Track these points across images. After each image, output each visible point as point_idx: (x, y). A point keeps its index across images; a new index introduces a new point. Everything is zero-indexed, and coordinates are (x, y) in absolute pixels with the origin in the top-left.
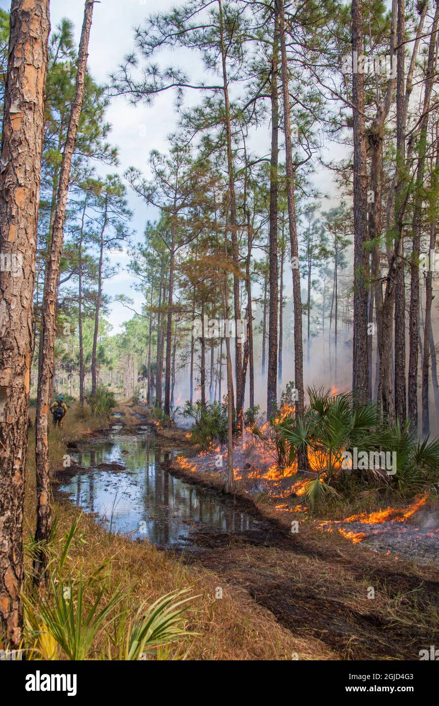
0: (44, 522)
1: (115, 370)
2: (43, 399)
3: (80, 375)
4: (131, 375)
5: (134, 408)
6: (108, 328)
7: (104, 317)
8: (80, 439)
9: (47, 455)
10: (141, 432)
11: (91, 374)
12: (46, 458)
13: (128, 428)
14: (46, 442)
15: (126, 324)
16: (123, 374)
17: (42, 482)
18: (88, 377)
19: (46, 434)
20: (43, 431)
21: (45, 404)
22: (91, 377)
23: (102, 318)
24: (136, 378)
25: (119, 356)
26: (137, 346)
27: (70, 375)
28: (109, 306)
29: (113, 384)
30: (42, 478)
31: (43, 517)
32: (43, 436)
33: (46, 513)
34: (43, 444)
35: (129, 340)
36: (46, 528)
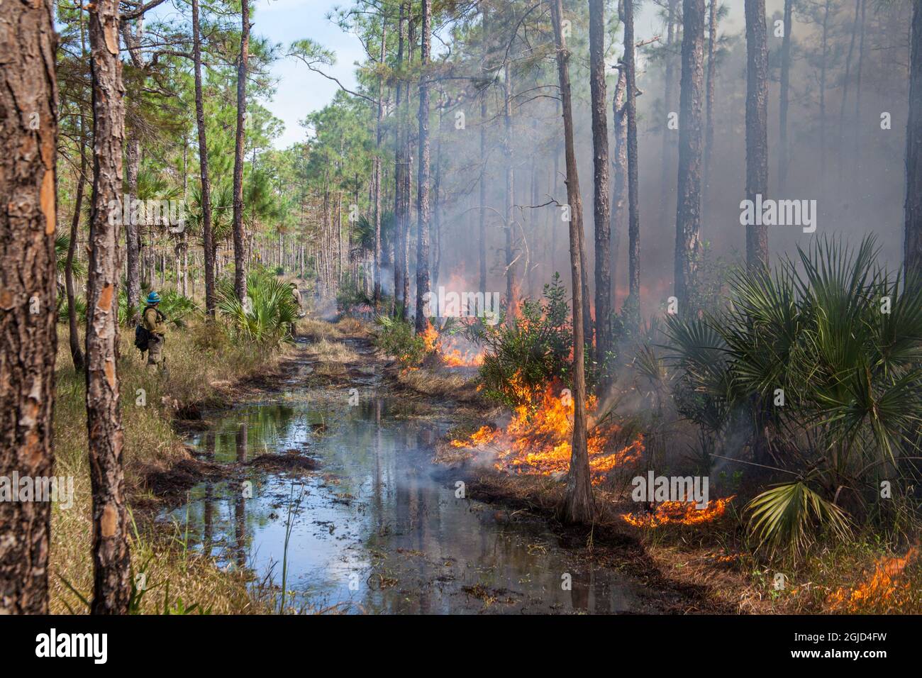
0: (113, 580)
1: (294, 234)
2: (99, 271)
3: (205, 245)
4: (332, 246)
5: (341, 323)
6: (270, 128)
7: (261, 101)
8: (209, 400)
9: (117, 412)
10: (360, 381)
11: (231, 242)
12: (113, 420)
13: (328, 372)
14: (113, 381)
15: (315, 118)
16: (311, 242)
17: (106, 480)
18: (225, 251)
19: (112, 359)
20: (103, 351)
21: (107, 285)
22: (232, 253)
23: (254, 102)
24: (345, 251)
25: (301, 200)
26: (345, 173)
27: (179, 246)
28: (271, 69)
29: (288, 269)
30: (104, 470)
31: (109, 568)
32: (104, 364)
33: (117, 557)
34: (105, 385)
35: (326, 159)
36: (117, 594)
